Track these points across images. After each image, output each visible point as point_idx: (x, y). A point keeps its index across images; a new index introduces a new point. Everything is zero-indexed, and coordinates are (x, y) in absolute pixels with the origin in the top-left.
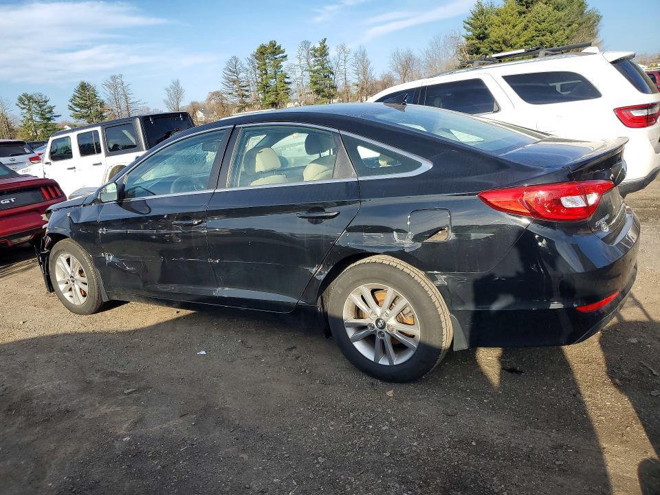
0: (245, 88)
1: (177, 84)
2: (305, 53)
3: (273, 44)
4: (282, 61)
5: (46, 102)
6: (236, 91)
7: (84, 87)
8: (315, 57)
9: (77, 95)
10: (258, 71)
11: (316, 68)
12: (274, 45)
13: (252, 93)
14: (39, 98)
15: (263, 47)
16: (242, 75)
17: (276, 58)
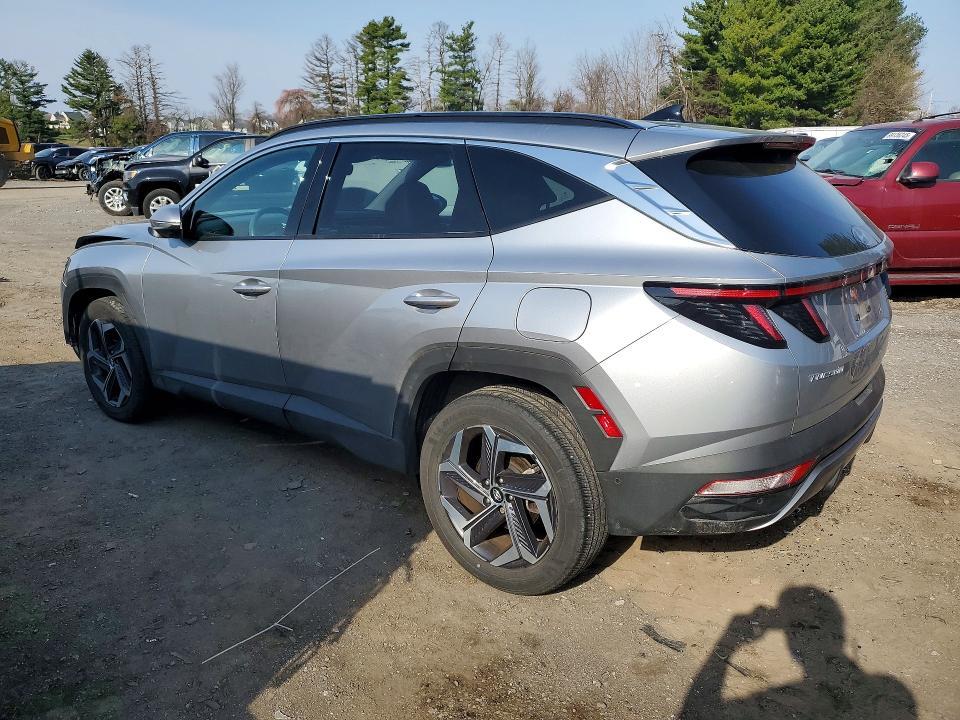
0: (340, 90)
1: (233, 72)
2: (438, 43)
3: (388, 23)
4: (401, 50)
5: (32, 76)
6: (325, 93)
7: (90, 59)
8: (453, 50)
9: (79, 70)
10: (361, 65)
11: (452, 68)
12: (391, 25)
13: (349, 98)
14: (22, 69)
15: (373, 25)
16: (335, 68)
17: (391, 47)
